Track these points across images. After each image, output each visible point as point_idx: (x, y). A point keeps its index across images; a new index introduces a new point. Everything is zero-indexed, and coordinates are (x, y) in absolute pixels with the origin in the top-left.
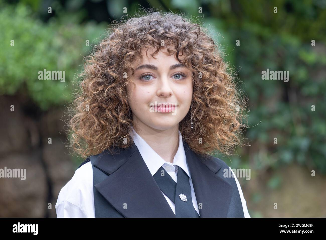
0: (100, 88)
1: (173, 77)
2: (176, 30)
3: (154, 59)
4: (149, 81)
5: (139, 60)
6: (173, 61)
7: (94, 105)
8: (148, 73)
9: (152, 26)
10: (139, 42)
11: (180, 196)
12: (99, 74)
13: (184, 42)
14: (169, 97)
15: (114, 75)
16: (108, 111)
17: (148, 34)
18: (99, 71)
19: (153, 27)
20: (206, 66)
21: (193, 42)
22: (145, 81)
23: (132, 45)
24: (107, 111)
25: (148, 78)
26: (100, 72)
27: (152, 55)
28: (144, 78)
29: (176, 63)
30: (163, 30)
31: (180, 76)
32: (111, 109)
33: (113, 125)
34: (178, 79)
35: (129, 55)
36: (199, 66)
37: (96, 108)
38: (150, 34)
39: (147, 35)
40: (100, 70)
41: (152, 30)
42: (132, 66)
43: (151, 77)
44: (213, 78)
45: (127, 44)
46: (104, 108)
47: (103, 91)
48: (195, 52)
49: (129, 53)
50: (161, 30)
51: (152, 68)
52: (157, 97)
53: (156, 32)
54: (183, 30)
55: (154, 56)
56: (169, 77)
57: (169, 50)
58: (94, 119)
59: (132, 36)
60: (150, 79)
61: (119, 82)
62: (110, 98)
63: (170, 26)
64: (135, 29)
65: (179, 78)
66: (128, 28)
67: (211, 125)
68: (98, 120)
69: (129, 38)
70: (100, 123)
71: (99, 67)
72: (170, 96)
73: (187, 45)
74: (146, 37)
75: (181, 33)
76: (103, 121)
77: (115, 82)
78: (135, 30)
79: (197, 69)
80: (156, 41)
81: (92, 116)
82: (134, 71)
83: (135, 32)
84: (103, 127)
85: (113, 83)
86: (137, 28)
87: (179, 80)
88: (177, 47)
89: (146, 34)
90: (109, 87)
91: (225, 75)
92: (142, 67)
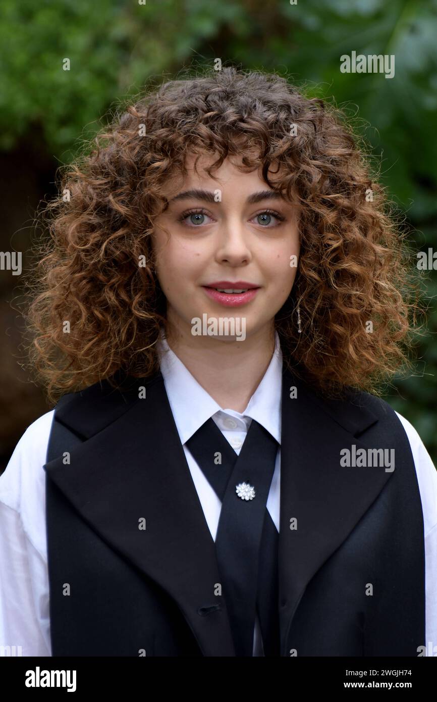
0: (94, 237)
1: (256, 220)
2: (266, 114)
3: (211, 180)
4: (200, 227)
5: (180, 180)
6: (254, 185)
7: (80, 274)
8: (197, 208)
9: (213, 103)
10: (180, 139)
11: (237, 488)
12: (91, 208)
13: (281, 142)
14: (242, 266)
15: (122, 209)
16: (110, 290)
17: (200, 122)
18: (91, 199)
19: (213, 105)
20: (329, 198)
21: (301, 143)
22: (192, 227)
23: (163, 145)
24: (107, 289)
25: (199, 221)
26: (94, 201)
27: (209, 171)
28: (189, 220)
29: (261, 188)
30: (236, 115)
31: (270, 219)
32: (116, 286)
33: (121, 323)
34: (266, 226)
35: (158, 168)
36: (313, 198)
37: (84, 282)
38: (206, 121)
39: (198, 124)
40: (95, 196)
41: (209, 114)
42: (163, 193)
43: (206, 219)
44: (345, 223)
45: (154, 142)
46: (101, 281)
47: (98, 245)
48: (304, 167)
49: (157, 164)
50: (231, 114)
51: (208, 198)
52: (216, 265)
53: (219, 117)
54: (283, 115)
55: (211, 174)
56: (245, 220)
57: (245, 161)
58: (79, 306)
59: (167, 125)
60: (202, 222)
61: (134, 226)
62: (114, 261)
63: (254, 104)
64: (174, 108)
65: (268, 224)
66: (158, 105)
67: (339, 329)
68: (88, 309)
69: (160, 128)
70: (92, 317)
71: (91, 190)
72: (244, 263)
73: (289, 149)
74: (195, 129)
75: (277, 121)
76: (100, 312)
77: (125, 226)
78: (173, 111)
79: (307, 206)
80: (217, 139)
81: (75, 299)
82: (168, 203)
83: (173, 115)
84: (99, 326)
85: (121, 229)
86: (177, 105)
87: (268, 228)
88: (264, 155)
89: (197, 122)
90: (111, 238)
91: (373, 218)
92: (185, 195)
